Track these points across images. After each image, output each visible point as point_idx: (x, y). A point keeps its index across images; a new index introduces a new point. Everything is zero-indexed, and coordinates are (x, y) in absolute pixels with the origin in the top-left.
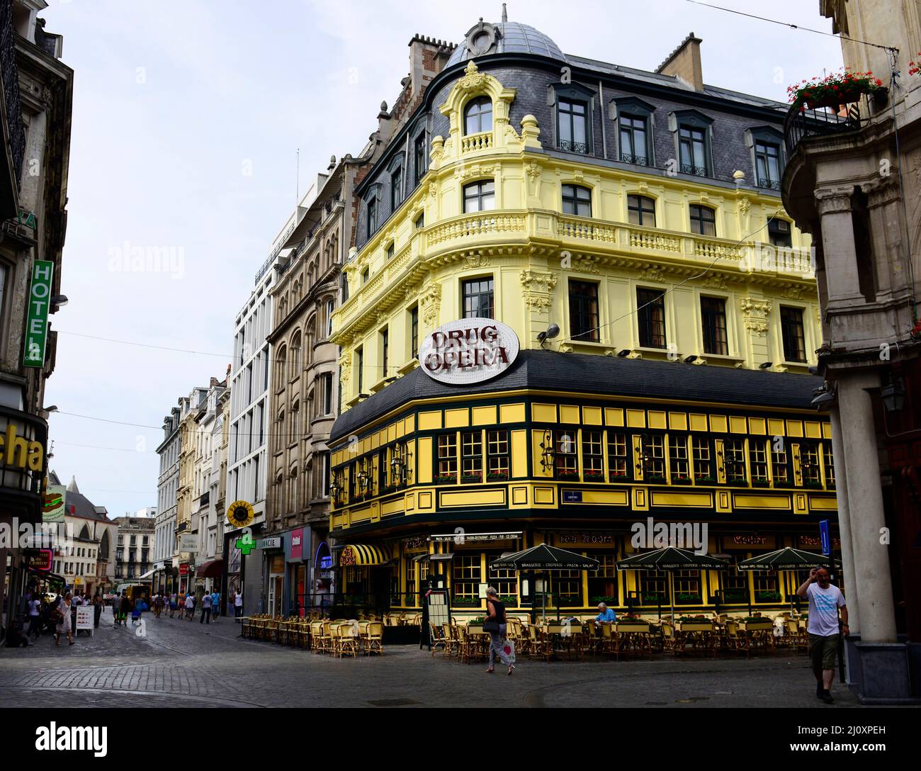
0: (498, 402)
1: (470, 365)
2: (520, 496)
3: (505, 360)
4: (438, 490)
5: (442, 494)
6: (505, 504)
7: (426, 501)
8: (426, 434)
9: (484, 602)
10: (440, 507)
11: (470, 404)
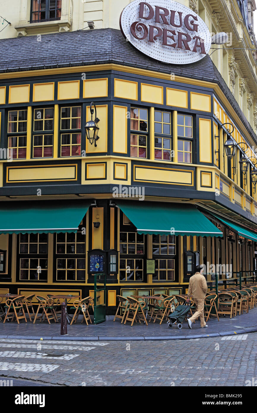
0: (190, 89)
1: (173, 46)
2: (206, 180)
3: (204, 52)
4: (133, 162)
5: (136, 167)
6: (193, 185)
7: (121, 172)
8: (122, 102)
9: (150, 277)
10: (134, 180)
11: (166, 84)
